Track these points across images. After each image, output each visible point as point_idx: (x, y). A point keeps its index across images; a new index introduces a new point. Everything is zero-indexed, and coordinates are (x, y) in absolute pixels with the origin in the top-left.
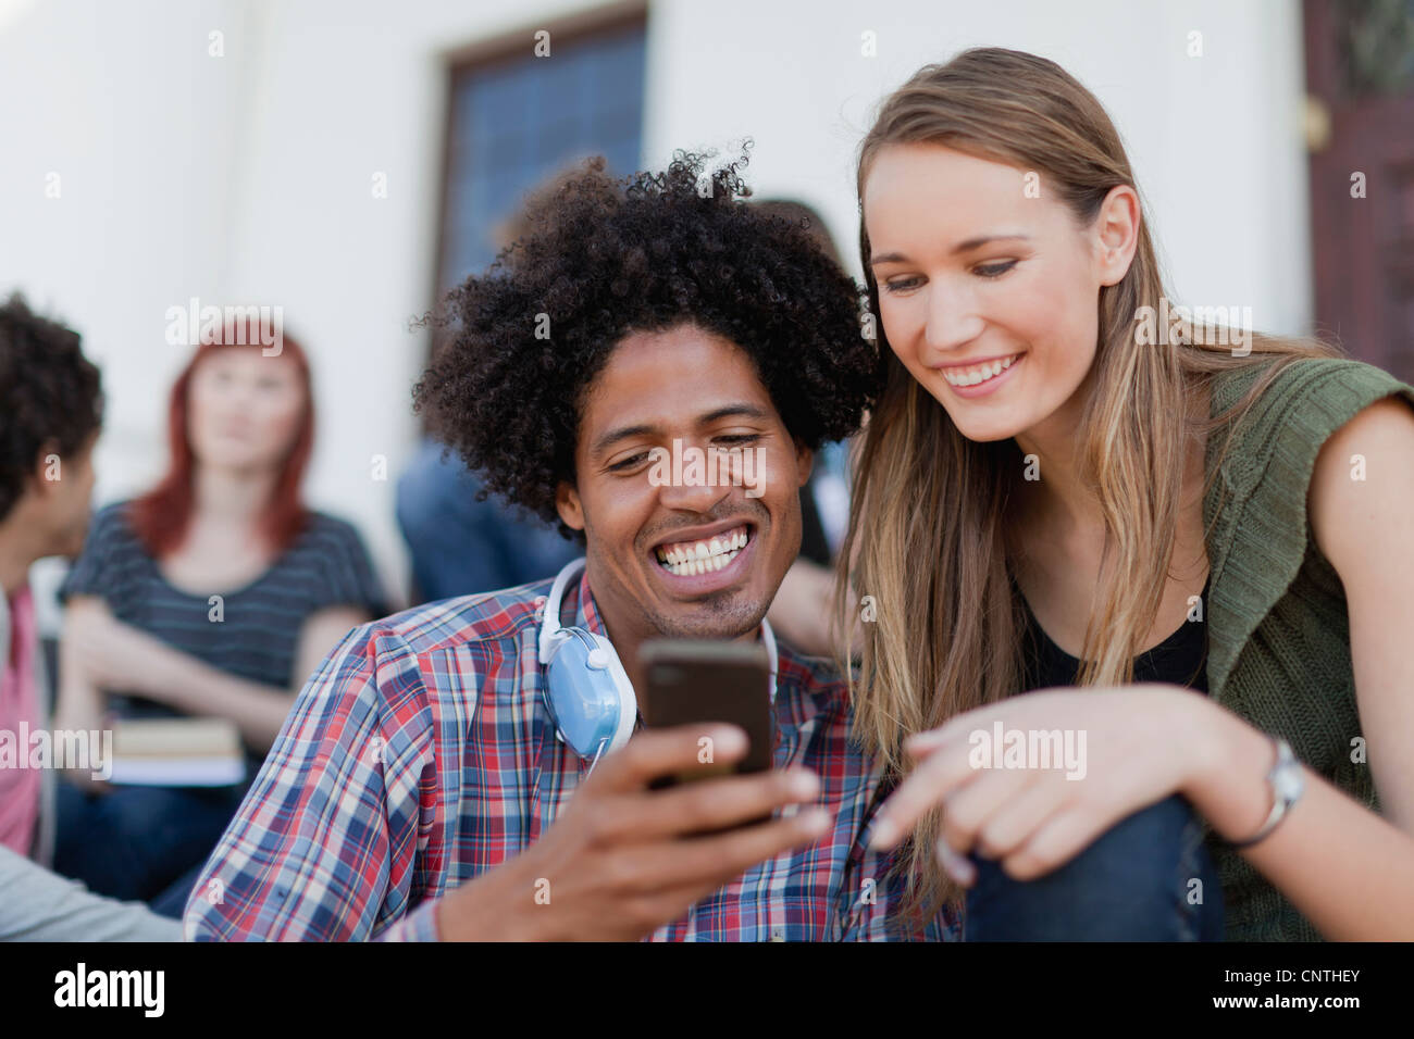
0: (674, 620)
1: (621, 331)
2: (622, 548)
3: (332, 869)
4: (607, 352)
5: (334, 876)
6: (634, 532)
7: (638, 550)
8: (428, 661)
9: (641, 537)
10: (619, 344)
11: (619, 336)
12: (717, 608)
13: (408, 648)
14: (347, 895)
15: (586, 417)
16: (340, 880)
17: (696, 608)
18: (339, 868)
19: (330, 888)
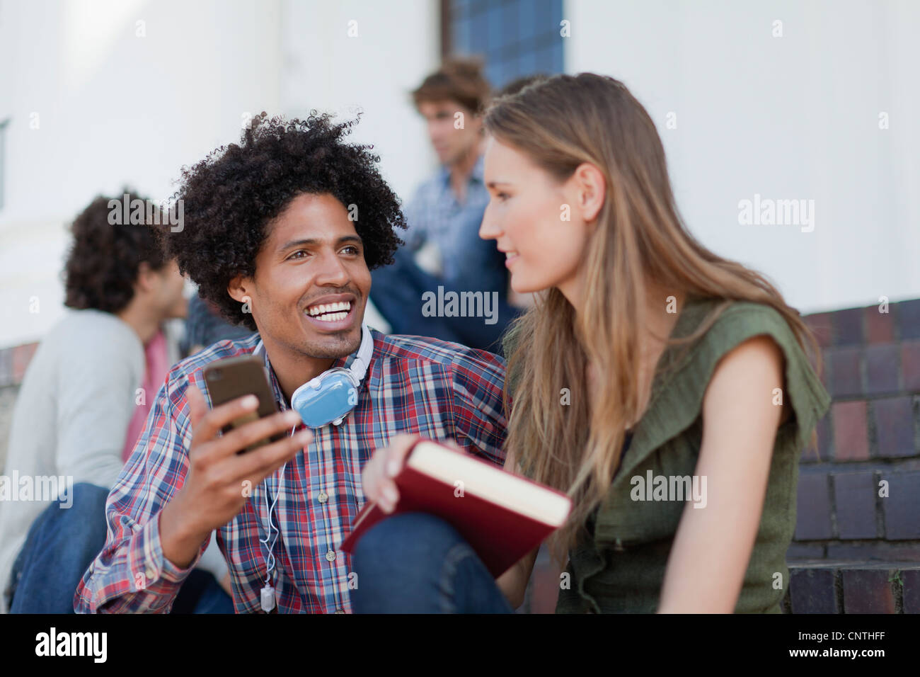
0: (318, 343)
1: (296, 193)
2: (290, 306)
3: (158, 485)
4: (289, 202)
5: (159, 489)
6: (298, 297)
7: (299, 308)
8: (193, 378)
9: (301, 301)
10: (296, 199)
11: (293, 195)
12: (342, 339)
13: (184, 372)
14: (166, 497)
15: (272, 236)
16: (162, 491)
17: (331, 338)
18: (162, 485)
19: (157, 494)
